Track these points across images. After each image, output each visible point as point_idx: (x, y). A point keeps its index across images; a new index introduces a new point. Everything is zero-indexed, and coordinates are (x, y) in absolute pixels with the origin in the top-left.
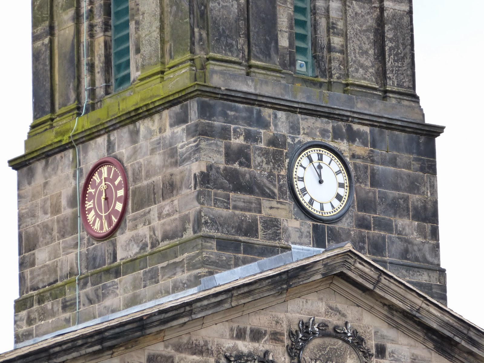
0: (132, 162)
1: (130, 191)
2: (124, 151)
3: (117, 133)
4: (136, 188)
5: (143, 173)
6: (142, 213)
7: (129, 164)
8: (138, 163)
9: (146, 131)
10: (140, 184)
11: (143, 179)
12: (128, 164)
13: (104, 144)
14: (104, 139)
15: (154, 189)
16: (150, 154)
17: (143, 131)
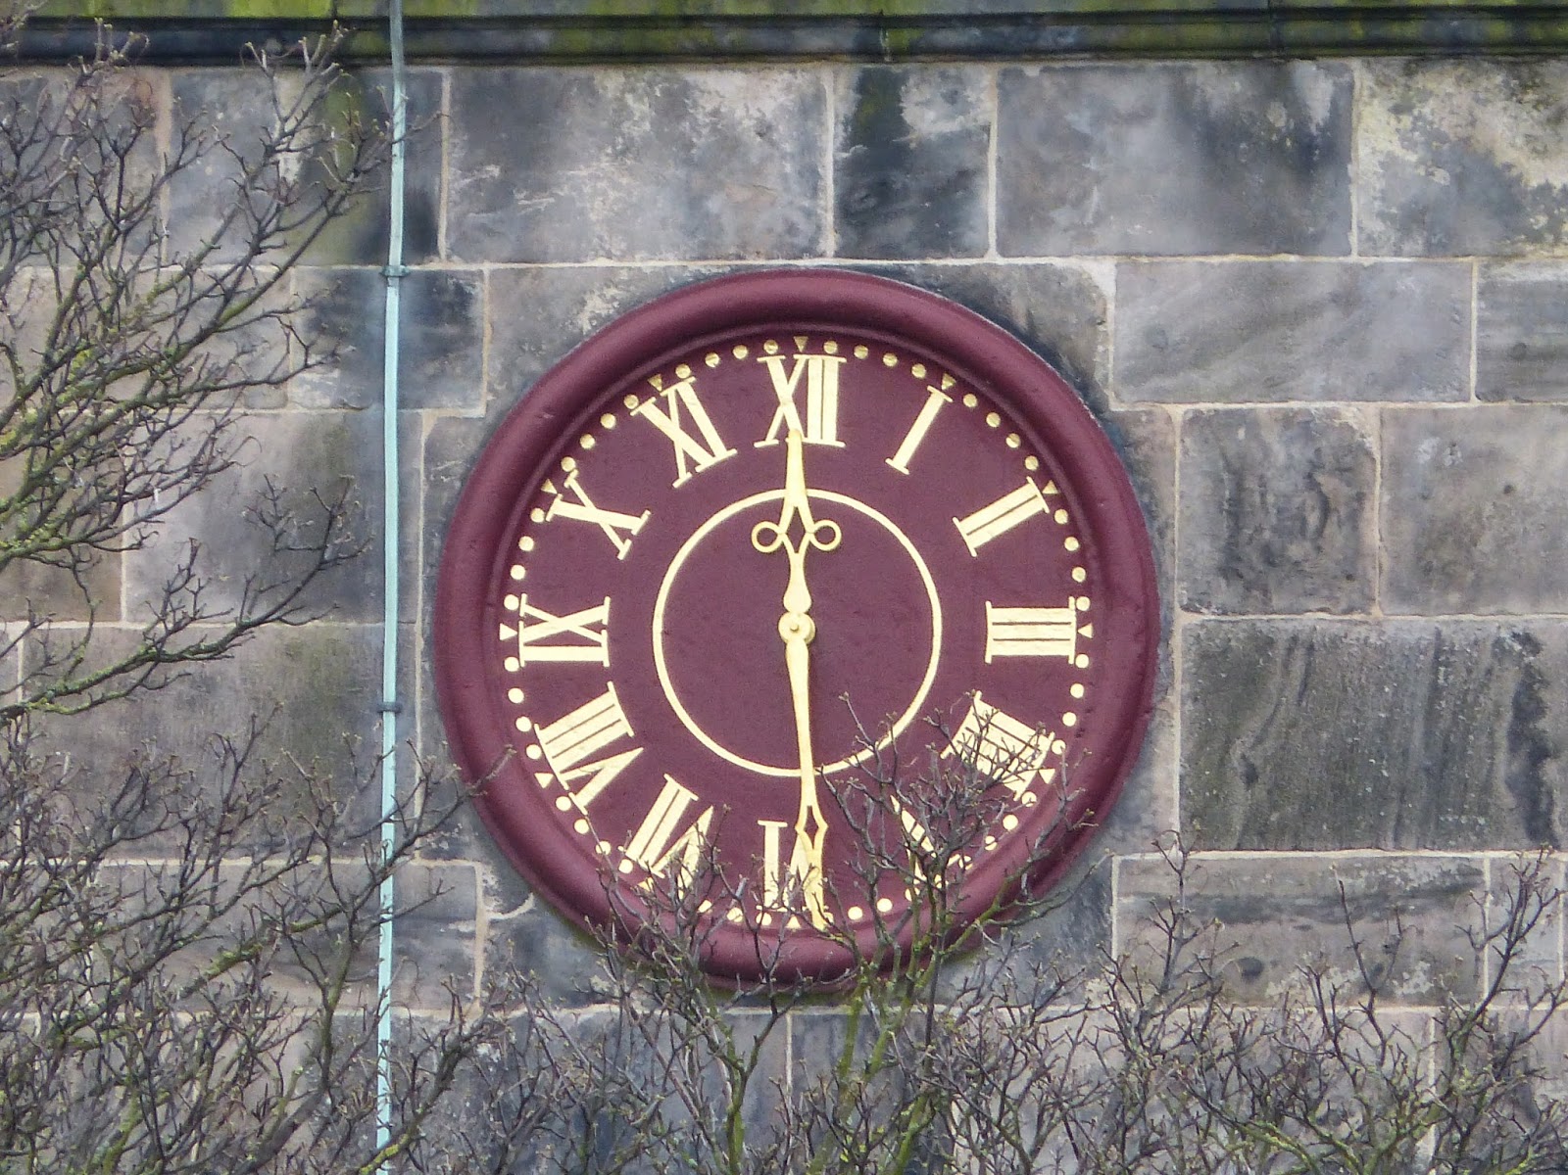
0: (1222, 395)
1: (1177, 641)
2: (1102, 272)
3: (1004, 97)
4: (1263, 643)
5: (1374, 530)
6: (1358, 884)
7: (1178, 411)
8: (1302, 428)
9: (1442, 177)
10: (1316, 620)
11: (1378, 585)
12: (1161, 397)
13: (809, 148)
14: (810, 107)
15: (1528, 707)
16: (1492, 392)
17: (1389, 163)
